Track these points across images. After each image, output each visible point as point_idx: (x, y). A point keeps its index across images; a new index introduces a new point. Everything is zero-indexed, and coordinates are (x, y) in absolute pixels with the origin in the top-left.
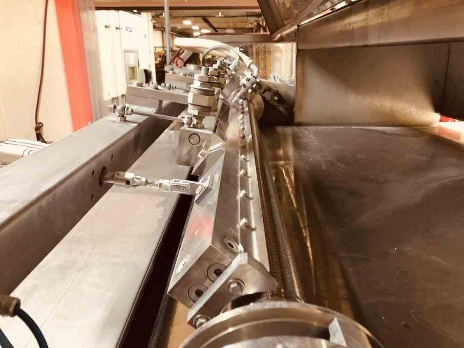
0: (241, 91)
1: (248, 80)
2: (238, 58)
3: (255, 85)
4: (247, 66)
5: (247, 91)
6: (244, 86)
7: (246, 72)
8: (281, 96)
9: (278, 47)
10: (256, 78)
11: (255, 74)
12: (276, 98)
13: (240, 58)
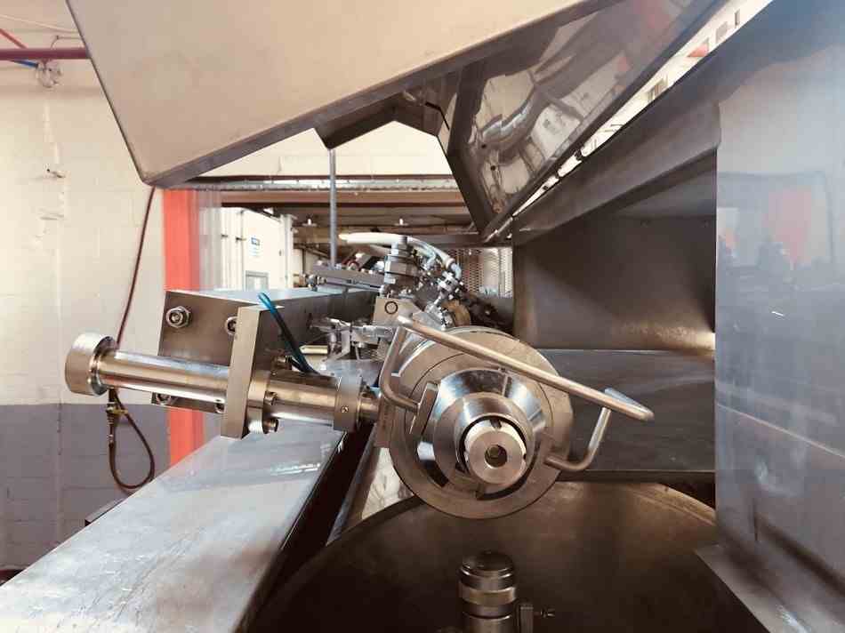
0: (439, 298)
1: (449, 283)
2: (434, 257)
3: (458, 290)
4: (447, 266)
5: (448, 298)
6: (443, 290)
7: (445, 274)
8: (495, 310)
9: (491, 253)
10: (459, 281)
11: (458, 276)
12: (488, 313)
13: (438, 257)
